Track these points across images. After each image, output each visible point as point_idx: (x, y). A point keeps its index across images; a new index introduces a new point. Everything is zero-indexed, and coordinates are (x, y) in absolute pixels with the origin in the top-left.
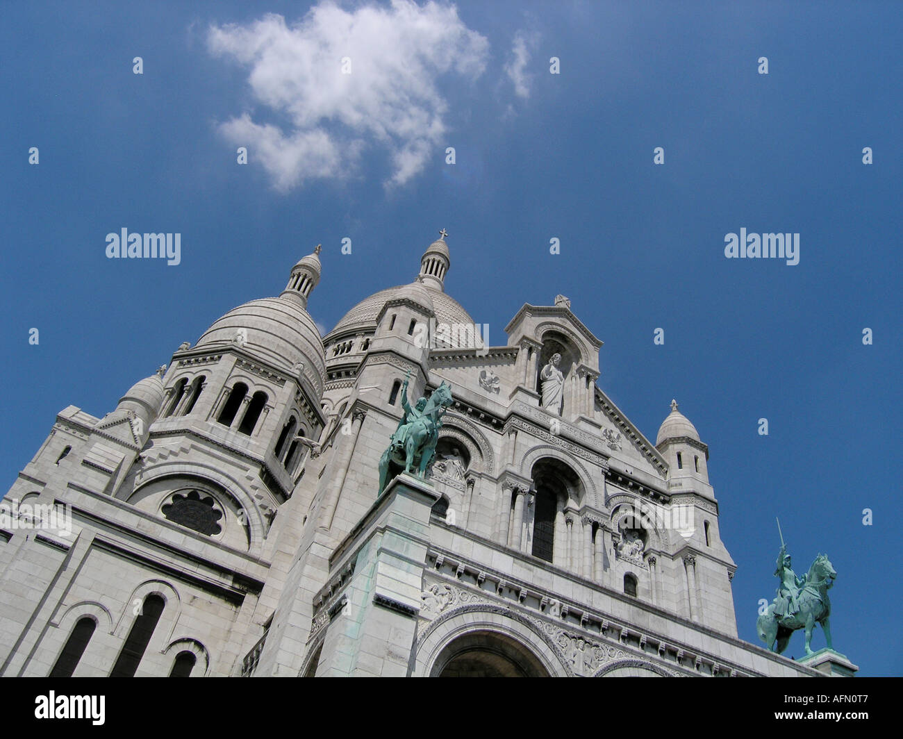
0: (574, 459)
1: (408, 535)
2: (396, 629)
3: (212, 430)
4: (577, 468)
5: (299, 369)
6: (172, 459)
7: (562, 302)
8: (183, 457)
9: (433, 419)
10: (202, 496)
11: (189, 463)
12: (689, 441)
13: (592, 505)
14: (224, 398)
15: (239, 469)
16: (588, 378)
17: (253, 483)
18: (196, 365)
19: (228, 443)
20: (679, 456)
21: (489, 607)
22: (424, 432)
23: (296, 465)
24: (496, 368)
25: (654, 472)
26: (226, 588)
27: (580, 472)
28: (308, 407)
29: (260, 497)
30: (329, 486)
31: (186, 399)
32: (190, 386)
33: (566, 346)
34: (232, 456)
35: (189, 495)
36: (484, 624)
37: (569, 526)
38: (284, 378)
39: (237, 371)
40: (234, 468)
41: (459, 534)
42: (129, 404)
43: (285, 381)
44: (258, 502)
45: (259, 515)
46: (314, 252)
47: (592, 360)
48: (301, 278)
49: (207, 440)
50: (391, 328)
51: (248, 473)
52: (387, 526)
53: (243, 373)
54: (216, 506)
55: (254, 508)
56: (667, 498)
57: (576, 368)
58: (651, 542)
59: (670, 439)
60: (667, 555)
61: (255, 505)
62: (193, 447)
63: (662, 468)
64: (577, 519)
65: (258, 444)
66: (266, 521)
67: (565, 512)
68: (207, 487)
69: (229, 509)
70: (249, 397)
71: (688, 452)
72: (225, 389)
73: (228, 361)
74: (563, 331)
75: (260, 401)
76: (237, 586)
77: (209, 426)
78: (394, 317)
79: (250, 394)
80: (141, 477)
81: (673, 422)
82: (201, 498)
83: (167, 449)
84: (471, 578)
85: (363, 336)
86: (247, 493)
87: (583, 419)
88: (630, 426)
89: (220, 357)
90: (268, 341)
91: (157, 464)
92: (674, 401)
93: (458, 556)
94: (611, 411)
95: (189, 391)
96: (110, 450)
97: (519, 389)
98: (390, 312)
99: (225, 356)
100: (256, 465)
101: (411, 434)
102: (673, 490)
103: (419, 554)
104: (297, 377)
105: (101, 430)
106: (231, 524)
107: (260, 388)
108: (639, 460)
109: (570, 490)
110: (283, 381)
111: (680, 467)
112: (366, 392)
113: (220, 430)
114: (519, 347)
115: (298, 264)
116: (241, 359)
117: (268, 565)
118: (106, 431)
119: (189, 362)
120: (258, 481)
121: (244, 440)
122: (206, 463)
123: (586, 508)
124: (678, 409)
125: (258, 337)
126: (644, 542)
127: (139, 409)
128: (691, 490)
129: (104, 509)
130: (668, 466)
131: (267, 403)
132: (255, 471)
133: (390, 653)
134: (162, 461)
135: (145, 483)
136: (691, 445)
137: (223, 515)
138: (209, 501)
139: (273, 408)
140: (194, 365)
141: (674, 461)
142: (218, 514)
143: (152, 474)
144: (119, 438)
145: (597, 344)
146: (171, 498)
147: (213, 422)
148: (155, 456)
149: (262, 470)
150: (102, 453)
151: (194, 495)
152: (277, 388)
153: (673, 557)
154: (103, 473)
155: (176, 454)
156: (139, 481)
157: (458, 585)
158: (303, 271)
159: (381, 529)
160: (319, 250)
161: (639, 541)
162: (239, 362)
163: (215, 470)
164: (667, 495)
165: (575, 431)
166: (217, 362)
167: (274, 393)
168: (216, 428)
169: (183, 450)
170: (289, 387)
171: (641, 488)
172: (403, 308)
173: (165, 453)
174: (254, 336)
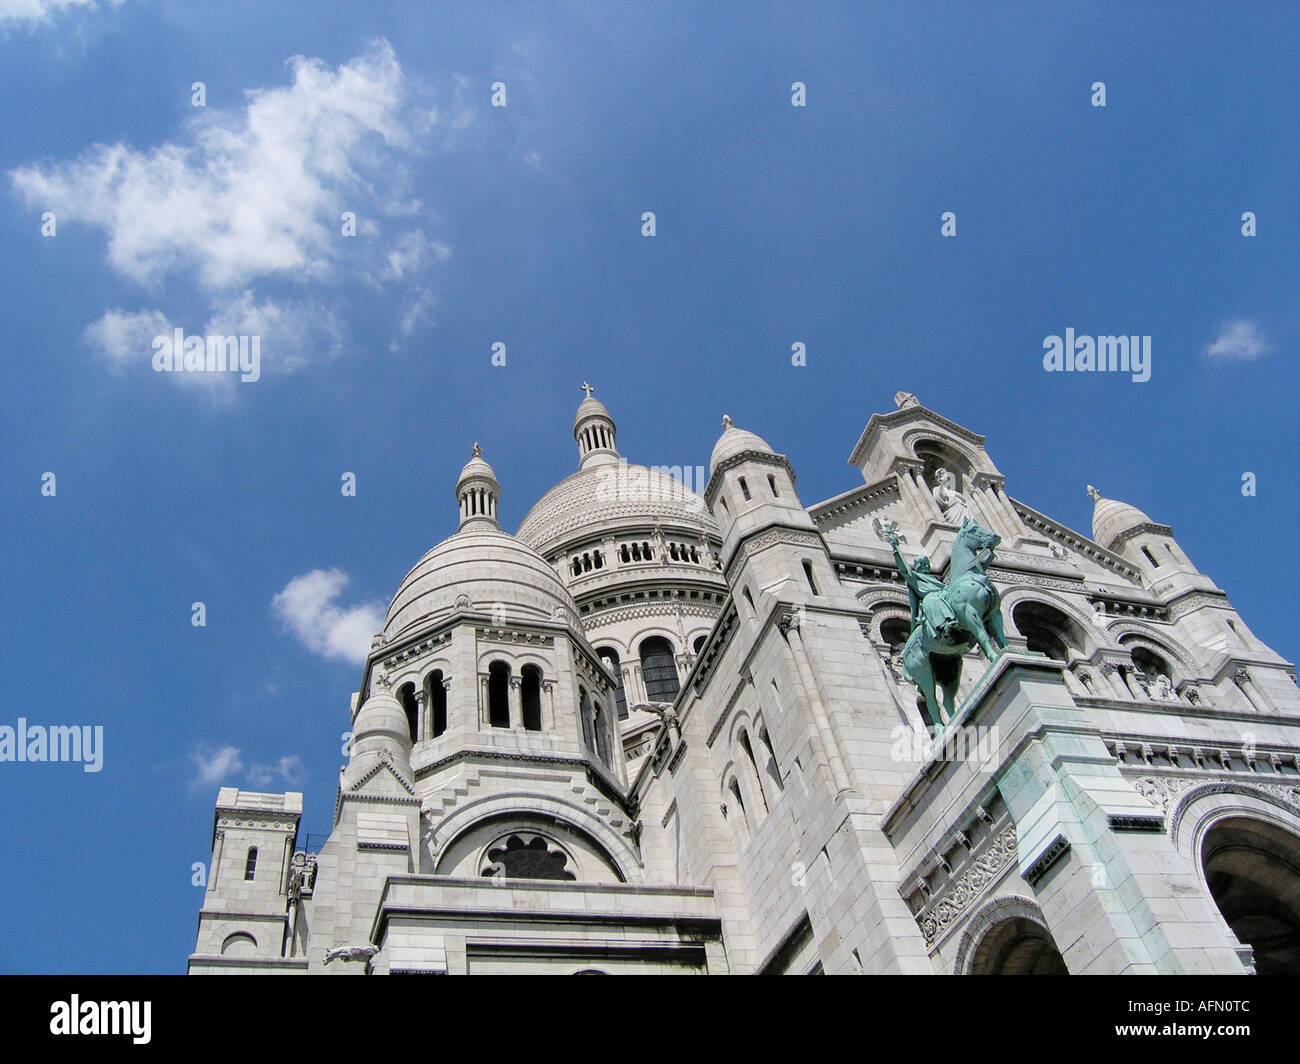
0: (1049, 594)
1: (1072, 729)
2: (1157, 853)
3: (494, 742)
4: (1059, 605)
5: (563, 616)
6: (462, 801)
7: (907, 401)
8: (476, 794)
9: (982, 570)
10: (527, 840)
11: (489, 799)
12: (1149, 528)
13: (1103, 645)
14: (485, 690)
15: (558, 783)
16: (993, 487)
17: (585, 795)
18: (414, 659)
19: (526, 751)
20: (1145, 551)
21: (1205, 788)
22: (983, 592)
23: (609, 754)
24: (883, 512)
25: (1127, 583)
26: (675, 946)
27: (1067, 609)
28: (591, 667)
29: (606, 812)
30: (812, 732)
31: (425, 713)
32: (423, 691)
33: (942, 456)
34: (539, 766)
35: (509, 843)
36: (1215, 813)
37: (1089, 683)
38: (550, 636)
39: (483, 647)
40: (550, 784)
41: (1110, 709)
42: (370, 742)
43: (552, 639)
44: (606, 819)
45: (617, 837)
46: (473, 455)
47: (984, 464)
48: (478, 496)
49: (496, 757)
50: (748, 496)
51: (573, 784)
52: (1044, 727)
53: (493, 647)
54: (552, 847)
55: (606, 830)
56: (1164, 610)
57: (971, 481)
58: (1180, 673)
59: (1123, 533)
60: (1205, 681)
61: (604, 825)
62: (482, 773)
63: (1133, 574)
64: (1094, 671)
65: (563, 738)
66: (629, 842)
67: (1073, 667)
68: (527, 824)
69: (571, 845)
70: (517, 678)
71: (1155, 542)
72: (480, 677)
73: (463, 636)
74: (932, 437)
75: (532, 678)
76: (687, 938)
77: (487, 736)
78: (743, 483)
79: (516, 671)
80: (436, 842)
81: (1111, 513)
82: (527, 843)
83: (448, 790)
84: (1161, 759)
85: (567, 556)
86: (586, 812)
87: (1024, 541)
88: (1070, 533)
89: (449, 636)
90: (500, 591)
91: (446, 816)
92: (1090, 487)
93: (1135, 736)
94: (1038, 521)
95: (424, 699)
96: (384, 817)
97: (934, 527)
98: (731, 477)
99: (456, 632)
100: (577, 769)
101: (965, 601)
102: (1165, 597)
103: (1097, 748)
104: (567, 627)
105: (355, 793)
106: (583, 863)
107: (525, 661)
108: (1102, 574)
109: (1063, 637)
110: (549, 641)
111: (1156, 565)
112: (782, 589)
113: (505, 737)
114: (895, 474)
115: (460, 480)
116: (481, 628)
117: (710, 893)
118: (362, 792)
119: (400, 659)
120: (591, 791)
121: (544, 741)
122: (511, 790)
123: (1099, 653)
124: (1103, 495)
125: (484, 590)
126: (1168, 675)
127: (390, 744)
128: (1190, 588)
129: (456, 897)
130: (1138, 570)
131: (544, 678)
132: (580, 778)
133: (1174, 887)
134: (450, 810)
135: (444, 848)
136: (1154, 533)
137: (568, 856)
138: (539, 844)
139: (556, 682)
140: (410, 661)
141: (1142, 561)
142: (560, 857)
143: (448, 833)
144: (385, 795)
145: (978, 441)
146: (487, 858)
147: (489, 730)
148: (438, 805)
149: (587, 773)
150: (374, 825)
151: (514, 842)
152: (547, 653)
153: (1215, 681)
154: (392, 853)
155: (464, 793)
156: (436, 849)
157: (1158, 773)
158: (477, 485)
159: (1035, 734)
160: (479, 451)
161: (1161, 677)
162: (480, 633)
163: (528, 795)
164: (1163, 606)
165: (1028, 558)
166: (447, 644)
167: (547, 662)
168: (498, 736)
169: (471, 783)
170: (562, 645)
171: (1130, 608)
172: (748, 464)
173: (450, 796)
174: (476, 591)
